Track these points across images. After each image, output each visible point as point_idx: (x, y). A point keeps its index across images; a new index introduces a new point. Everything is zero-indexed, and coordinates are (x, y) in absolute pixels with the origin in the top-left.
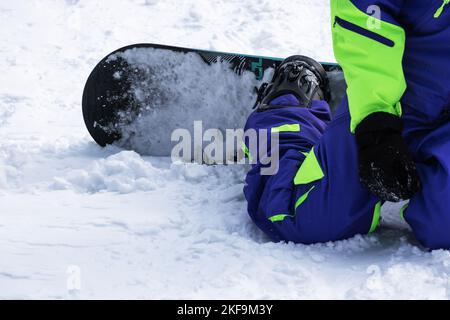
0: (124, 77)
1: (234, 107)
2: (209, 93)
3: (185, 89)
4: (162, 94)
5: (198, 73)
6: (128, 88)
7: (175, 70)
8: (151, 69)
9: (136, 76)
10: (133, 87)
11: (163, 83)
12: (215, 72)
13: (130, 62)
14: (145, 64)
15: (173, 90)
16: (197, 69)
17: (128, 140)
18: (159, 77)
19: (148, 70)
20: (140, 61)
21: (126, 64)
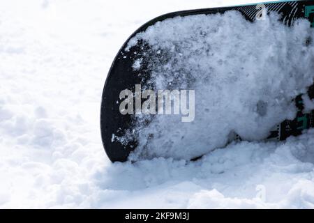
0: (144, 65)
1: (283, 69)
2: (251, 58)
3: (220, 62)
4: (189, 75)
5: (238, 37)
6: (149, 77)
7: (209, 40)
8: (176, 45)
9: (157, 60)
10: (153, 75)
11: (192, 60)
12: (260, 30)
13: (151, 43)
14: (169, 41)
15: (204, 67)
16: (238, 32)
17: (145, 147)
18: (187, 53)
19: (173, 48)
20: (164, 38)
21: (147, 47)
